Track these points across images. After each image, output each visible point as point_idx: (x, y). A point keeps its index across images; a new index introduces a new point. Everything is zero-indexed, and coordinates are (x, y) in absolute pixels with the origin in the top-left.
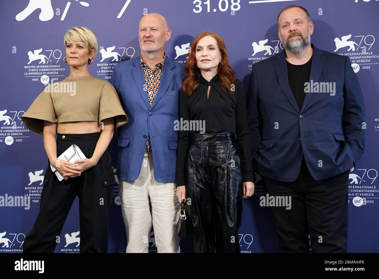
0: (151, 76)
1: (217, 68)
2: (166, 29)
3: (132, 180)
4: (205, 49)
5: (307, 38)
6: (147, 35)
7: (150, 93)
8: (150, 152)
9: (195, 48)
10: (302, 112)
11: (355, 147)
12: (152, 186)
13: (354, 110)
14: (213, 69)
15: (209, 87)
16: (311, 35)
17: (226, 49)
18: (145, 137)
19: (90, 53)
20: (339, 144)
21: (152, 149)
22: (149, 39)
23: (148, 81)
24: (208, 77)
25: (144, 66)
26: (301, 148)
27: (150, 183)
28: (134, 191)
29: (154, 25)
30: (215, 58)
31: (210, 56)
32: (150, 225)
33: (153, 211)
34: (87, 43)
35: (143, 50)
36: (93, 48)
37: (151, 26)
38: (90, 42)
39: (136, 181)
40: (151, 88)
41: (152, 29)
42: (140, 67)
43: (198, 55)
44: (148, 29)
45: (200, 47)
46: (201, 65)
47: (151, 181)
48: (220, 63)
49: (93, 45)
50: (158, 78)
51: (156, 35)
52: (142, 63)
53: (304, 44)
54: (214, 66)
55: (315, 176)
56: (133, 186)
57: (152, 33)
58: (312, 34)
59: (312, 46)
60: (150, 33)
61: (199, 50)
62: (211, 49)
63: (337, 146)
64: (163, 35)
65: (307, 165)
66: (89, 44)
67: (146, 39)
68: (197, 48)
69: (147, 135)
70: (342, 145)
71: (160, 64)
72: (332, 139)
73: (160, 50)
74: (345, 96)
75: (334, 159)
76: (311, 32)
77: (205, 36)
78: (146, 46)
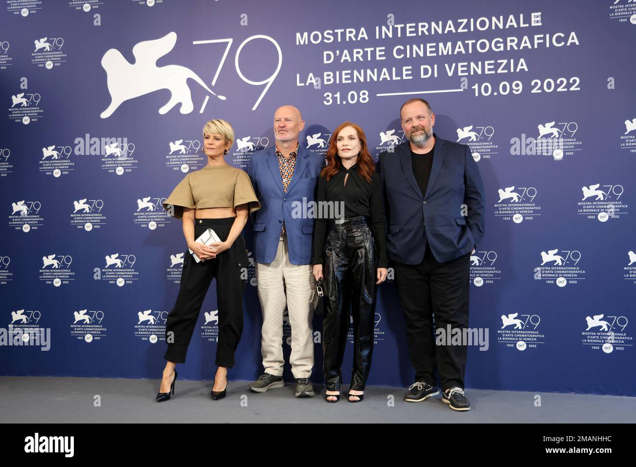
0: (285, 164)
1: (356, 157)
2: (300, 120)
3: (269, 262)
4: (346, 138)
5: (429, 131)
6: (282, 125)
7: (284, 180)
8: (285, 236)
9: (337, 137)
10: (425, 198)
11: (475, 230)
12: (287, 268)
13: (474, 196)
14: (353, 158)
15: (347, 174)
16: (433, 127)
17: (365, 139)
18: (280, 222)
19: (226, 144)
20: (460, 228)
21: (287, 233)
22: (283, 129)
23: (283, 169)
24: (348, 165)
25: (279, 155)
26: (425, 232)
27: (284, 266)
28: (269, 272)
29: (289, 116)
30: (355, 147)
31: (351, 146)
32: (285, 305)
33: (287, 292)
34: (224, 136)
35: (278, 140)
36: (230, 140)
37: (285, 117)
38: (227, 135)
39: (272, 263)
40: (286, 176)
41: (287, 120)
42: (275, 156)
43: (339, 144)
44: (283, 120)
45: (341, 137)
46: (342, 154)
47: (286, 263)
48: (360, 152)
49: (229, 137)
50: (292, 166)
51: (290, 125)
52: (277, 152)
53: (427, 137)
54: (354, 155)
55: (438, 259)
56: (269, 269)
57: (286, 123)
58: (433, 125)
59: (434, 135)
60: (284, 123)
61: (339, 140)
62: (351, 138)
63: (458, 230)
64: (297, 125)
65: (431, 248)
66: (226, 136)
67: (281, 129)
68: (338, 138)
69: (282, 220)
70: (463, 228)
71: (294, 153)
72: (454, 224)
73: (293, 139)
74: (465, 183)
75: (456, 243)
76: (433, 123)
77: (346, 126)
78: (280, 135)
